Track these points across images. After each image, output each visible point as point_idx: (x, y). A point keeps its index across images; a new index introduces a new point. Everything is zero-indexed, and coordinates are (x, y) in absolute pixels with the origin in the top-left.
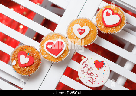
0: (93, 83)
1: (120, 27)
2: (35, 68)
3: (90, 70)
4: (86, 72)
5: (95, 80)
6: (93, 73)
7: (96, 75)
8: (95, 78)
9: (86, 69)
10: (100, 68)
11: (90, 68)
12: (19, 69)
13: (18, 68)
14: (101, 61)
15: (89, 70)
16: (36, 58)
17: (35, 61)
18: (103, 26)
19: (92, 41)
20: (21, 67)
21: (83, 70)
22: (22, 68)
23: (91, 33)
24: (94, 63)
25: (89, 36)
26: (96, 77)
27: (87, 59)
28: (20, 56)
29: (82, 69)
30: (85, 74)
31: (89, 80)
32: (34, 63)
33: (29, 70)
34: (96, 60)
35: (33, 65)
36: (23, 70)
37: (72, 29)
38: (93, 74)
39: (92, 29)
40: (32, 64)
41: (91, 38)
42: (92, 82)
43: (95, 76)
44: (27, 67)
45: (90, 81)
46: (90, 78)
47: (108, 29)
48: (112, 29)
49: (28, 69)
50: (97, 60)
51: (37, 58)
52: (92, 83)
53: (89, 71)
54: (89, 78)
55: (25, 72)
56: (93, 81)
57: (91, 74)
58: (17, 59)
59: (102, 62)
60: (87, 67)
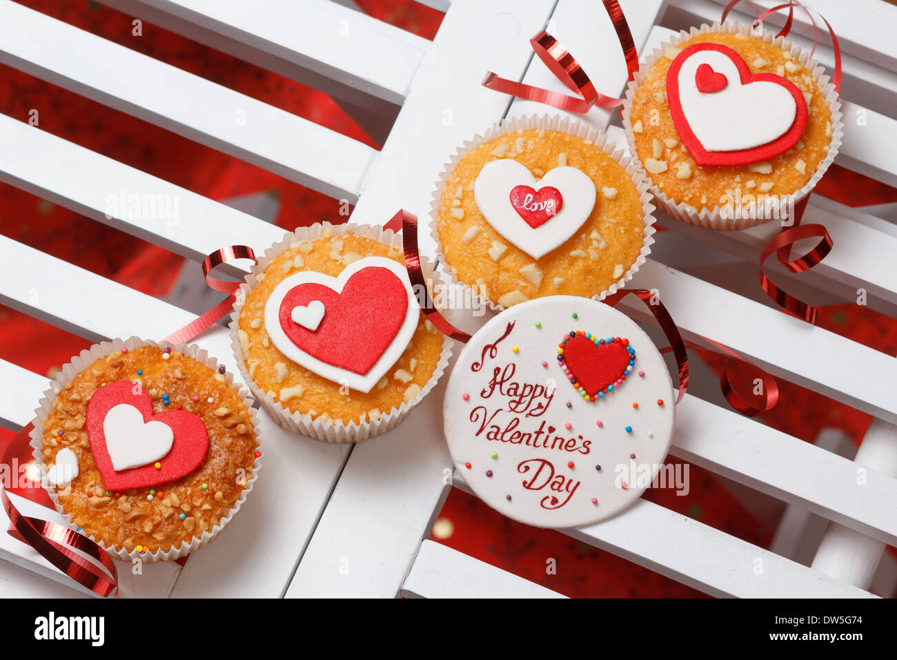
0: (555, 501)
1: (800, 165)
2: (219, 495)
3: (534, 404)
4: (503, 421)
5: (568, 474)
6: (551, 430)
7: (579, 443)
8: (571, 466)
9: (499, 400)
10: (604, 389)
11: (533, 389)
12: (100, 506)
13: (95, 500)
14: (607, 337)
15: (521, 407)
16: (218, 424)
17: (215, 448)
18: (684, 169)
19: (618, 271)
20: (116, 493)
21: (481, 412)
22: (124, 503)
23: (608, 220)
24: (562, 358)
25: (594, 234)
26: (575, 457)
27: (510, 328)
28: (102, 418)
29: (477, 400)
30: (497, 435)
31: (528, 477)
32: (207, 456)
33: (178, 509)
34: (573, 335)
35: (200, 477)
36: (135, 513)
37: (468, 195)
38: (552, 436)
39: (609, 192)
40: (199, 469)
41: (612, 251)
42: (547, 491)
43: (568, 446)
44: (162, 487)
45: (536, 485)
46: (535, 466)
47: (723, 183)
48: (751, 184)
49: (166, 502)
50: (577, 327)
51: (231, 421)
52: (547, 503)
53: (522, 417)
54: (523, 466)
55: (148, 527)
56: (557, 482)
57: (542, 438)
58: (84, 442)
59: (613, 341)
60: (506, 386)
